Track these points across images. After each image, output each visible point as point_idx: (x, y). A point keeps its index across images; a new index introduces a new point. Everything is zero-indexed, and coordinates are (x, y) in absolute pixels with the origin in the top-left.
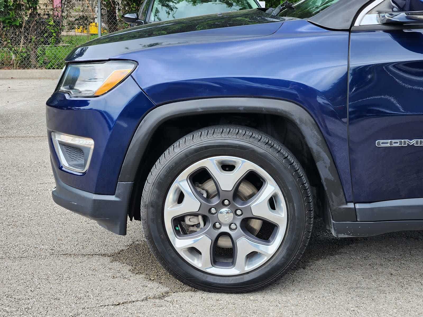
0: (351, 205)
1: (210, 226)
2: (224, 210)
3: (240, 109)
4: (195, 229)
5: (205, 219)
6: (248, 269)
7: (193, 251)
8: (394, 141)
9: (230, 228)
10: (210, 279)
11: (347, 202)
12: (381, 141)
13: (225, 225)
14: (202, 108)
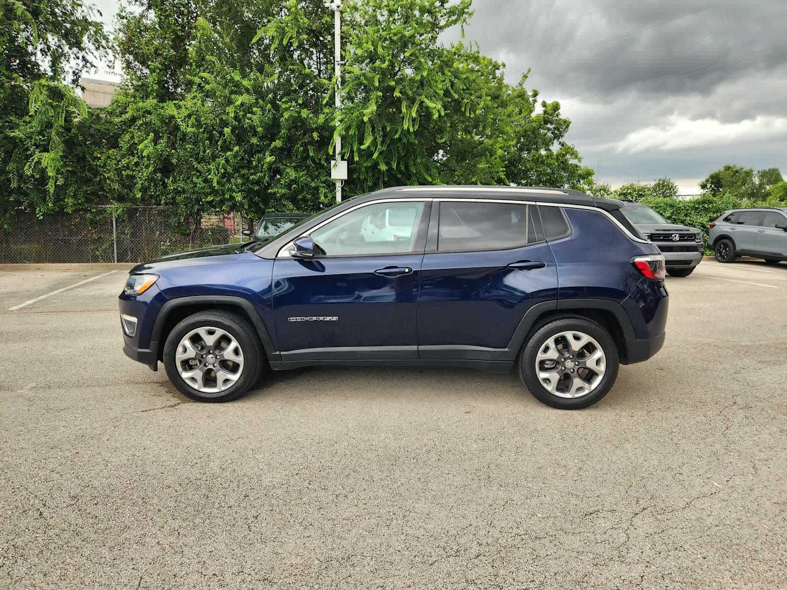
0: (278, 353)
1: (202, 365)
2: (211, 356)
3: (215, 301)
4: (196, 367)
5: (200, 362)
6: (223, 388)
7: (193, 379)
8: (298, 318)
9: (214, 366)
10: (202, 395)
11: (276, 351)
12: (291, 318)
13: (211, 364)
14: (193, 301)
